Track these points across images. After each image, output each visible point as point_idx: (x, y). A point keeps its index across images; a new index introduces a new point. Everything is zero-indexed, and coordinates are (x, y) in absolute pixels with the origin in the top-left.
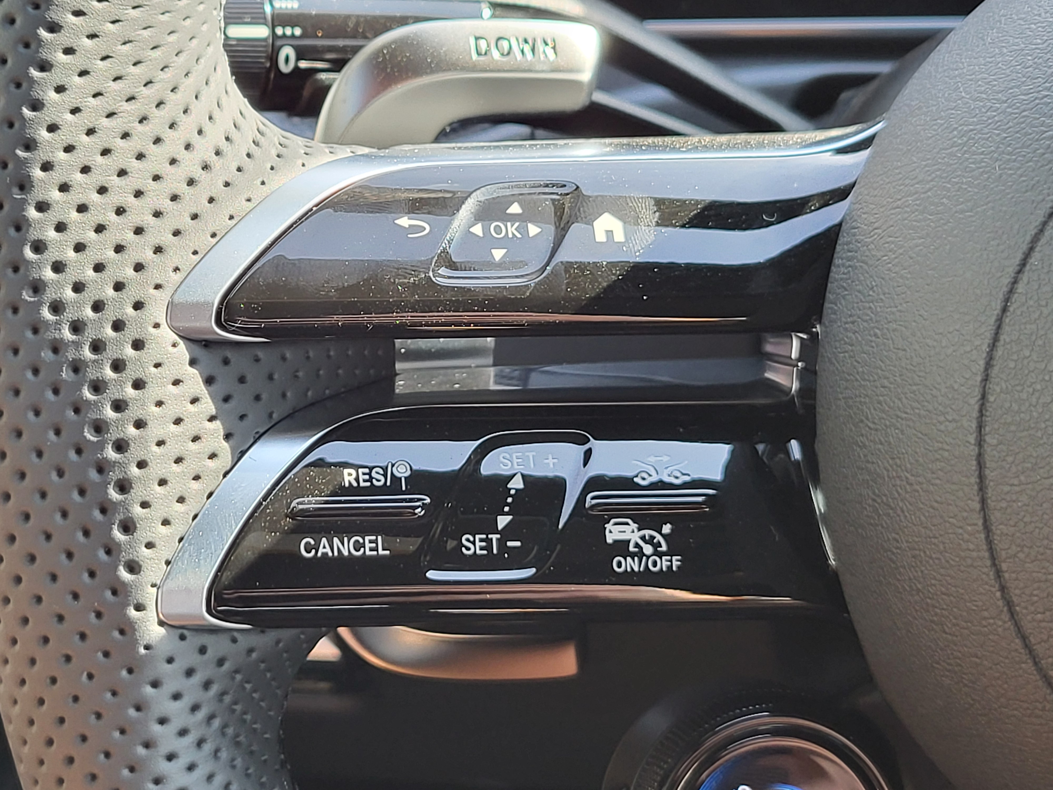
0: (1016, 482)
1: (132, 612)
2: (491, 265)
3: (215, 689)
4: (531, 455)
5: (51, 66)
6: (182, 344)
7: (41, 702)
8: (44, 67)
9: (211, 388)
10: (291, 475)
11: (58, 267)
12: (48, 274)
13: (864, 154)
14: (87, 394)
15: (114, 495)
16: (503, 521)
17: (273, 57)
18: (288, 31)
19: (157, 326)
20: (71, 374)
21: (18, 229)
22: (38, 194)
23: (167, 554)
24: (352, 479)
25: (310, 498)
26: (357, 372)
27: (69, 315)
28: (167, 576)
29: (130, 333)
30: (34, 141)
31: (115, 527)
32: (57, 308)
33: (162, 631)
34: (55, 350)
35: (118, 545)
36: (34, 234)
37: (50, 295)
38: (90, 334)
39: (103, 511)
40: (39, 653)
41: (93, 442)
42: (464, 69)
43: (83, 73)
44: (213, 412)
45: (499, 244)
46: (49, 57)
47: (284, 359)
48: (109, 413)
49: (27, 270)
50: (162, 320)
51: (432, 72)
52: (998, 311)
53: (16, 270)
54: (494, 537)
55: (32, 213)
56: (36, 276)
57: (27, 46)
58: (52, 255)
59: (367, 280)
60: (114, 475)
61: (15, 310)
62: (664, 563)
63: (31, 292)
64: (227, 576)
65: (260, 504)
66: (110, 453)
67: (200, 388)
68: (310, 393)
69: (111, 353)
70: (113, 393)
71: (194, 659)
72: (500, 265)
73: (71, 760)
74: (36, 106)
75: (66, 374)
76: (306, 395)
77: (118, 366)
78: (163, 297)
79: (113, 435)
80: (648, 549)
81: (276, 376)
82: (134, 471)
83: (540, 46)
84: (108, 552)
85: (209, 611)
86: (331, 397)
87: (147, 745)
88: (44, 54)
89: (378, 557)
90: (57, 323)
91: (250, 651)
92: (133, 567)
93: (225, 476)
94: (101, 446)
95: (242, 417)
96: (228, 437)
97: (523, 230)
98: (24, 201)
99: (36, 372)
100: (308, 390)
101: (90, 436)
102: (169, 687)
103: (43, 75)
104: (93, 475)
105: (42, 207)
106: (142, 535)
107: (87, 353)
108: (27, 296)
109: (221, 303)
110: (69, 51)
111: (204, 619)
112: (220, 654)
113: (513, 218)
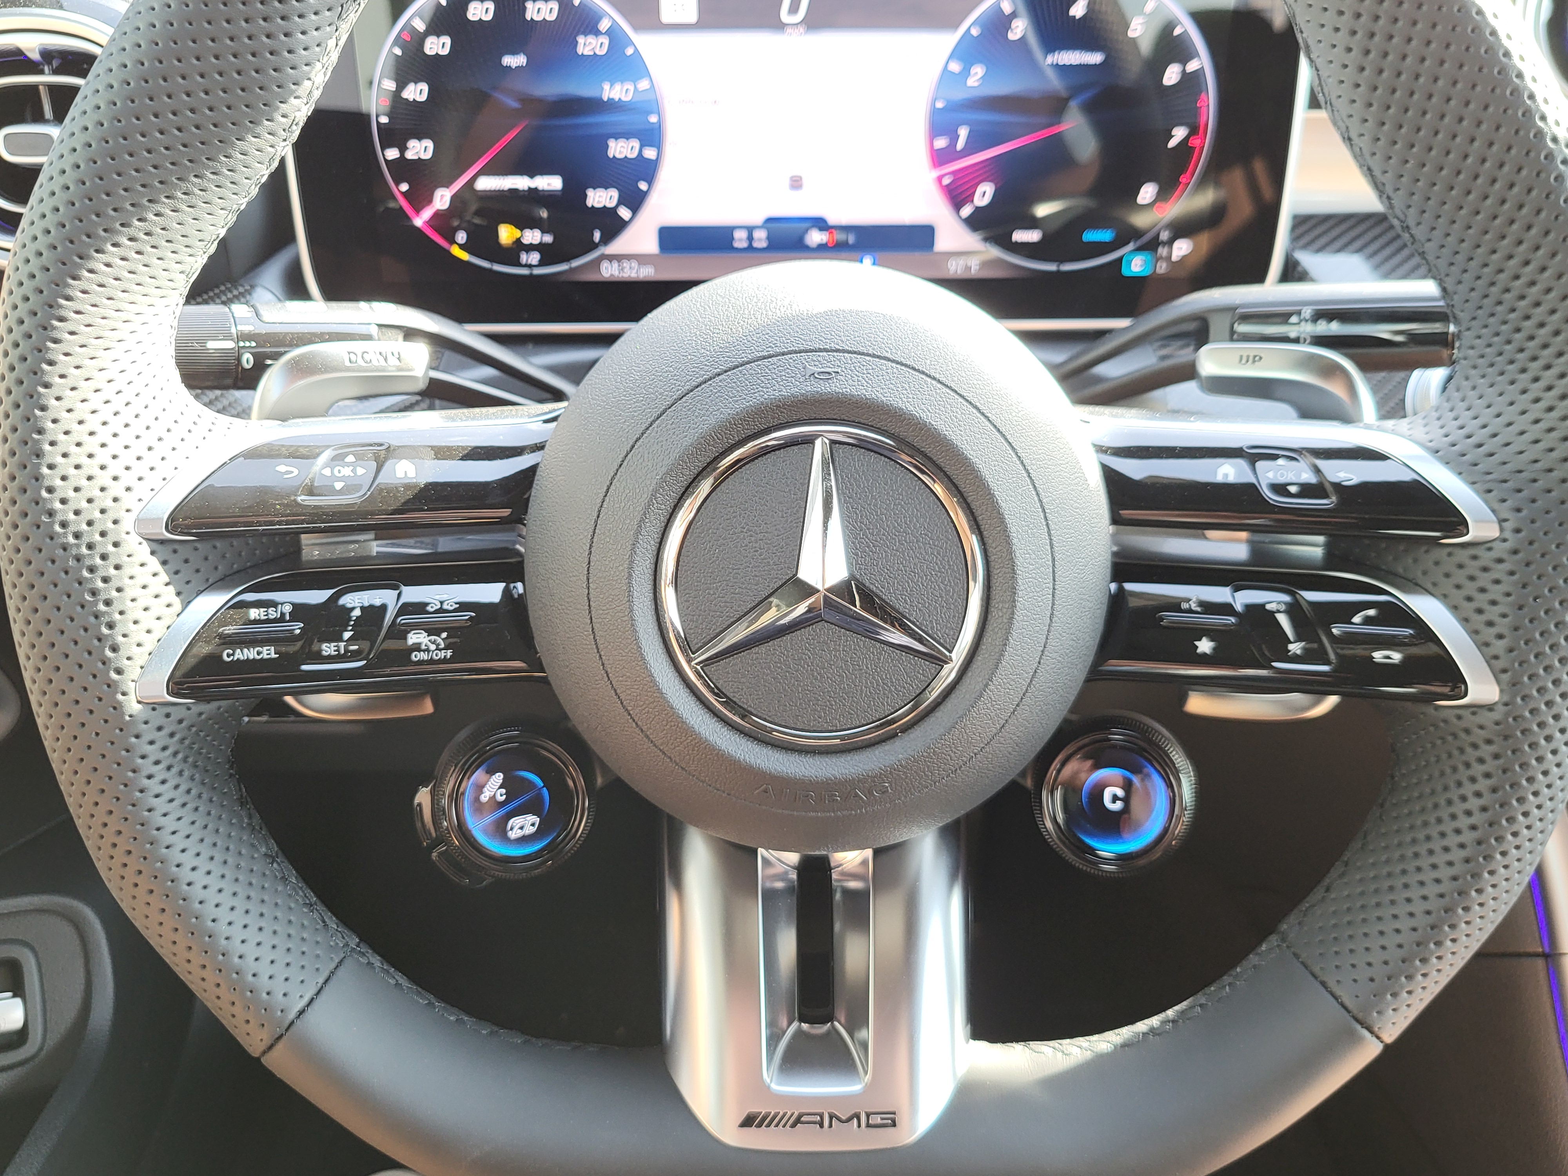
0: (604, 608)
1: (120, 697)
2: (334, 492)
3: (177, 737)
4: (366, 597)
5: (52, 385)
6: (144, 542)
7: (69, 750)
8: (47, 386)
9: (166, 567)
10: (219, 614)
11: (63, 501)
12: (58, 505)
13: (554, 424)
14: (86, 574)
15: (105, 631)
16: (347, 635)
17: (239, 359)
18: (247, 344)
19: (128, 533)
20: (75, 562)
21: (37, 480)
22: (48, 460)
23: (142, 662)
24: (256, 615)
25: (230, 627)
26: (270, 551)
27: (72, 528)
28: (142, 675)
29: (111, 538)
30: (43, 428)
31: (107, 649)
32: (64, 525)
33: (140, 706)
34: (65, 549)
35: (109, 659)
36: (47, 483)
37: (59, 517)
38: (86, 539)
39: (100, 640)
40: (65, 722)
41: (90, 601)
42: (341, 370)
43: (73, 389)
44: (167, 580)
45: (340, 479)
46: (50, 380)
47: (215, 547)
48: (100, 584)
49: (44, 503)
50: (131, 529)
51: (322, 373)
52: (595, 517)
53: (37, 503)
54: (342, 644)
55: (45, 470)
56: (50, 507)
57: (35, 373)
58: (59, 494)
59: (257, 503)
60: (105, 619)
61: (38, 527)
62: (442, 655)
63: (47, 516)
64: (179, 674)
65: (199, 631)
66: (102, 607)
67: (159, 568)
68: (235, 566)
69: (99, 550)
70: (101, 573)
71: (163, 721)
72: (341, 492)
73: (89, 782)
74: (43, 408)
75: (71, 563)
76: (232, 567)
77: (104, 557)
78: (132, 516)
79: (103, 596)
80: (433, 647)
81: (210, 558)
82: (117, 616)
83: (390, 356)
84: (104, 663)
85: (168, 693)
86: (250, 567)
87: (134, 771)
88: (47, 379)
89: (270, 659)
90: (64, 533)
91: (200, 714)
92: (119, 672)
93: (178, 615)
94: (95, 603)
95: (188, 582)
96: (178, 594)
97: (354, 471)
98: (40, 464)
99: (53, 562)
100: (233, 564)
101: (88, 598)
102: (147, 738)
103: (47, 390)
104: (92, 619)
105: (51, 467)
106: (123, 653)
107: (84, 550)
108: (45, 519)
109: (168, 519)
110: (62, 376)
111: (164, 697)
112: (180, 717)
113: (348, 465)
